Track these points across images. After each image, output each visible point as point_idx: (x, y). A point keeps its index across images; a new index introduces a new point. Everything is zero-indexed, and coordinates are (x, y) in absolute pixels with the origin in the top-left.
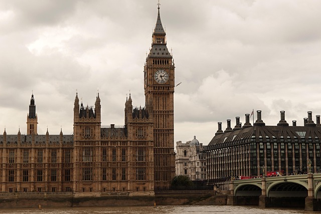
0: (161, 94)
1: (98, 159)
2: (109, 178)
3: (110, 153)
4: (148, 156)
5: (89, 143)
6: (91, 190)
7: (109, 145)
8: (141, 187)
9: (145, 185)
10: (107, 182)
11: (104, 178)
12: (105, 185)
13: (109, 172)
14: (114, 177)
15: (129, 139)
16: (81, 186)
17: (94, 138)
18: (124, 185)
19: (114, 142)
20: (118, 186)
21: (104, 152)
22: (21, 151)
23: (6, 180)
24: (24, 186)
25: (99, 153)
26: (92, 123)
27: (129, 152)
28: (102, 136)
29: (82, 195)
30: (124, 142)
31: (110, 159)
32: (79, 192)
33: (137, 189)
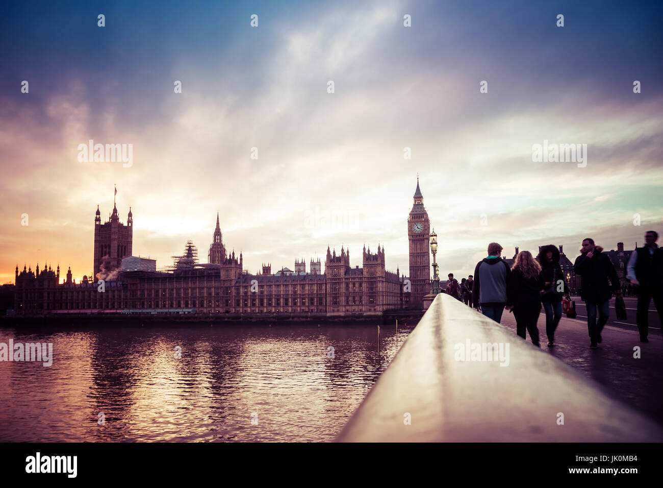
0: (418, 240)
1: (343, 290)
2: (350, 303)
3: (351, 285)
4: (377, 287)
5: (336, 279)
6: (338, 311)
7: (351, 280)
8: (372, 309)
9: (376, 308)
10: (349, 306)
11: (348, 303)
12: (348, 308)
13: (351, 299)
14: (354, 301)
15: (364, 276)
16: (332, 308)
17: (340, 276)
18: (360, 307)
19: (354, 278)
20: (356, 308)
21: (347, 285)
22: (300, 286)
23: (292, 304)
24: (303, 308)
25: (343, 286)
26: (338, 266)
27: (364, 285)
28: (345, 274)
29: (332, 314)
30: (361, 278)
31: (350, 290)
32: (330, 312)
33: (370, 310)
